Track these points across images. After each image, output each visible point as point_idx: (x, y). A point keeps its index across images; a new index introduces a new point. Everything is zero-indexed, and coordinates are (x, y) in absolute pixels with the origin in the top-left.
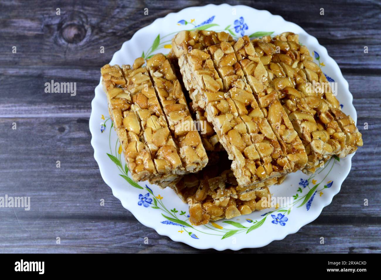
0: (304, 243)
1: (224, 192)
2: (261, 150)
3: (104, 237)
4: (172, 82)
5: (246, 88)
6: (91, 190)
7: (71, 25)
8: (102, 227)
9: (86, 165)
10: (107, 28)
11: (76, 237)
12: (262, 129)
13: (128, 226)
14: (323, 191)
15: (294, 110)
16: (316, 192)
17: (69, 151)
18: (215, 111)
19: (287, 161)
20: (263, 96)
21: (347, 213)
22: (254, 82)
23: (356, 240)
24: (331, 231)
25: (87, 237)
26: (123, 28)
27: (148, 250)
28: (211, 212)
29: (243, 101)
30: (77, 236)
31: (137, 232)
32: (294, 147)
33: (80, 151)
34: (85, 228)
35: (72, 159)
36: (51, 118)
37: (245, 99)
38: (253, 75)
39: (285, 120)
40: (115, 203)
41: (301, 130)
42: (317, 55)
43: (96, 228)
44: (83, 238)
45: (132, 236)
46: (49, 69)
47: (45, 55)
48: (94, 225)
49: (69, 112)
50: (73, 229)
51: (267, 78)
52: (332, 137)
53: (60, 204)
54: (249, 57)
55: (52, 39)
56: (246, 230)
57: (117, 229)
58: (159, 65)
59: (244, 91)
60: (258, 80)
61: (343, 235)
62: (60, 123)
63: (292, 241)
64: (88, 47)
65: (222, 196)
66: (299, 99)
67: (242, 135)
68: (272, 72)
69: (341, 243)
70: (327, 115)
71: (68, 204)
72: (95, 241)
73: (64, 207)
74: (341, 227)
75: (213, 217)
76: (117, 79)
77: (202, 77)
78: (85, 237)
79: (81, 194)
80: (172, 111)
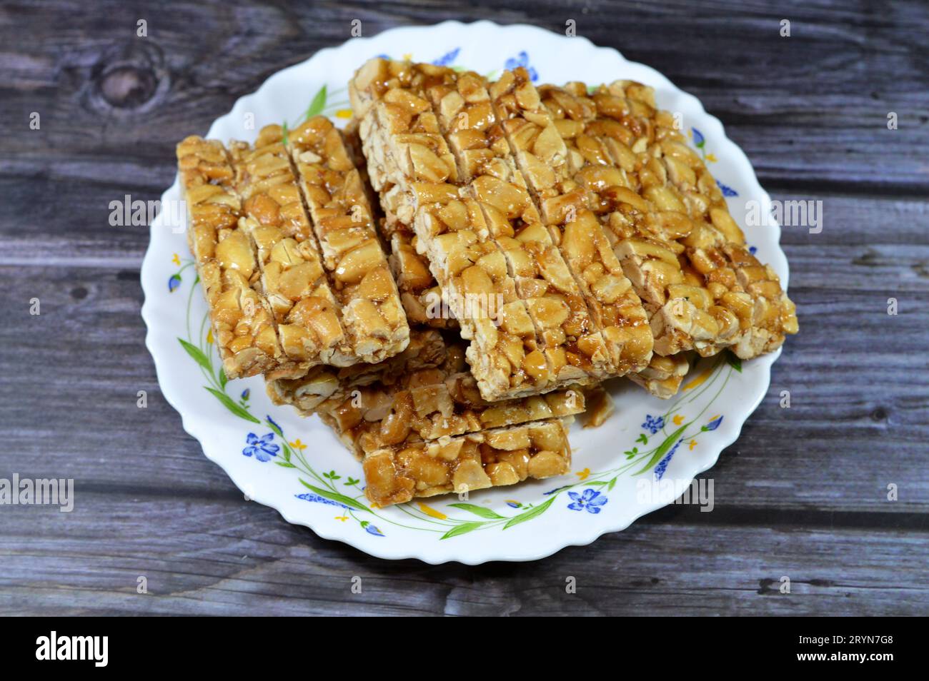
0: (650, 565)
1: (450, 422)
2: (540, 316)
3: (159, 536)
4: (341, 175)
5: (511, 177)
6: (135, 430)
7: (124, 70)
8: (156, 512)
9: (129, 373)
10: (208, 78)
11: (91, 534)
12: (544, 268)
13: (218, 513)
14: (696, 439)
15: (628, 234)
16: (680, 441)
17: (94, 340)
18: (433, 225)
19: (603, 343)
20: (553, 197)
21: (759, 501)
22: (532, 165)
23: (777, 563)
24: (717, 540)
25: (117, 534)
26: (243, 78)
27: (262, 568)
28: (418, 471)
29: (503, 208)
30: (93, 531)
31: (238, 528)
32: (623, 311)
33: (119, 341)
34: (114, 514)
35: (97, 358)
36: (58, 268)
37: (509, 203)
38: (531, 150)
39: (602, 253)
40: (191, 460)
41: (643, 277)
42: (699, 138)
43: (141, 514)
44: (107, 537)
45: (227, 536)
46: (63, 161)
47: (58, 132)
48: (136, 507)
49: (101, 256)
50: (83, 515)
51: (565, 158)
52: (718, 302)
53: (59, 458)
54: (526, 114)
55: (75, 97)
56: (503, 523)
57: (192, 519)
58: (316, 141)
59: (507, 185)
60: (543, 161)
61: (746, 551)
62: (76, 278)
63: (620, 561)
64: (159, 115)
65: (444, 432)
66: (642, 212)
67: (494, 281)
68: (579, 152)
69: (739, 569)
70: (711, 256)
71: (79, 459)
72: (135, 544)
73: (68, 465)
74: (742, 533)
75: (422, 485)
76: (213, 165)
77: (408, 148)
78: (111, 534)
79: (111, 437)
80: (333, 229)
